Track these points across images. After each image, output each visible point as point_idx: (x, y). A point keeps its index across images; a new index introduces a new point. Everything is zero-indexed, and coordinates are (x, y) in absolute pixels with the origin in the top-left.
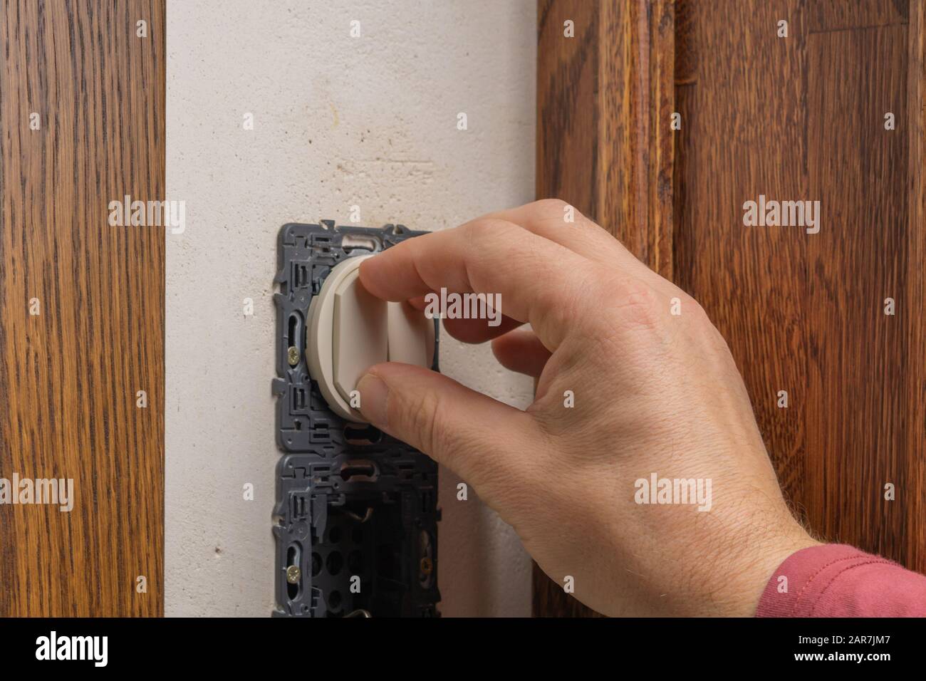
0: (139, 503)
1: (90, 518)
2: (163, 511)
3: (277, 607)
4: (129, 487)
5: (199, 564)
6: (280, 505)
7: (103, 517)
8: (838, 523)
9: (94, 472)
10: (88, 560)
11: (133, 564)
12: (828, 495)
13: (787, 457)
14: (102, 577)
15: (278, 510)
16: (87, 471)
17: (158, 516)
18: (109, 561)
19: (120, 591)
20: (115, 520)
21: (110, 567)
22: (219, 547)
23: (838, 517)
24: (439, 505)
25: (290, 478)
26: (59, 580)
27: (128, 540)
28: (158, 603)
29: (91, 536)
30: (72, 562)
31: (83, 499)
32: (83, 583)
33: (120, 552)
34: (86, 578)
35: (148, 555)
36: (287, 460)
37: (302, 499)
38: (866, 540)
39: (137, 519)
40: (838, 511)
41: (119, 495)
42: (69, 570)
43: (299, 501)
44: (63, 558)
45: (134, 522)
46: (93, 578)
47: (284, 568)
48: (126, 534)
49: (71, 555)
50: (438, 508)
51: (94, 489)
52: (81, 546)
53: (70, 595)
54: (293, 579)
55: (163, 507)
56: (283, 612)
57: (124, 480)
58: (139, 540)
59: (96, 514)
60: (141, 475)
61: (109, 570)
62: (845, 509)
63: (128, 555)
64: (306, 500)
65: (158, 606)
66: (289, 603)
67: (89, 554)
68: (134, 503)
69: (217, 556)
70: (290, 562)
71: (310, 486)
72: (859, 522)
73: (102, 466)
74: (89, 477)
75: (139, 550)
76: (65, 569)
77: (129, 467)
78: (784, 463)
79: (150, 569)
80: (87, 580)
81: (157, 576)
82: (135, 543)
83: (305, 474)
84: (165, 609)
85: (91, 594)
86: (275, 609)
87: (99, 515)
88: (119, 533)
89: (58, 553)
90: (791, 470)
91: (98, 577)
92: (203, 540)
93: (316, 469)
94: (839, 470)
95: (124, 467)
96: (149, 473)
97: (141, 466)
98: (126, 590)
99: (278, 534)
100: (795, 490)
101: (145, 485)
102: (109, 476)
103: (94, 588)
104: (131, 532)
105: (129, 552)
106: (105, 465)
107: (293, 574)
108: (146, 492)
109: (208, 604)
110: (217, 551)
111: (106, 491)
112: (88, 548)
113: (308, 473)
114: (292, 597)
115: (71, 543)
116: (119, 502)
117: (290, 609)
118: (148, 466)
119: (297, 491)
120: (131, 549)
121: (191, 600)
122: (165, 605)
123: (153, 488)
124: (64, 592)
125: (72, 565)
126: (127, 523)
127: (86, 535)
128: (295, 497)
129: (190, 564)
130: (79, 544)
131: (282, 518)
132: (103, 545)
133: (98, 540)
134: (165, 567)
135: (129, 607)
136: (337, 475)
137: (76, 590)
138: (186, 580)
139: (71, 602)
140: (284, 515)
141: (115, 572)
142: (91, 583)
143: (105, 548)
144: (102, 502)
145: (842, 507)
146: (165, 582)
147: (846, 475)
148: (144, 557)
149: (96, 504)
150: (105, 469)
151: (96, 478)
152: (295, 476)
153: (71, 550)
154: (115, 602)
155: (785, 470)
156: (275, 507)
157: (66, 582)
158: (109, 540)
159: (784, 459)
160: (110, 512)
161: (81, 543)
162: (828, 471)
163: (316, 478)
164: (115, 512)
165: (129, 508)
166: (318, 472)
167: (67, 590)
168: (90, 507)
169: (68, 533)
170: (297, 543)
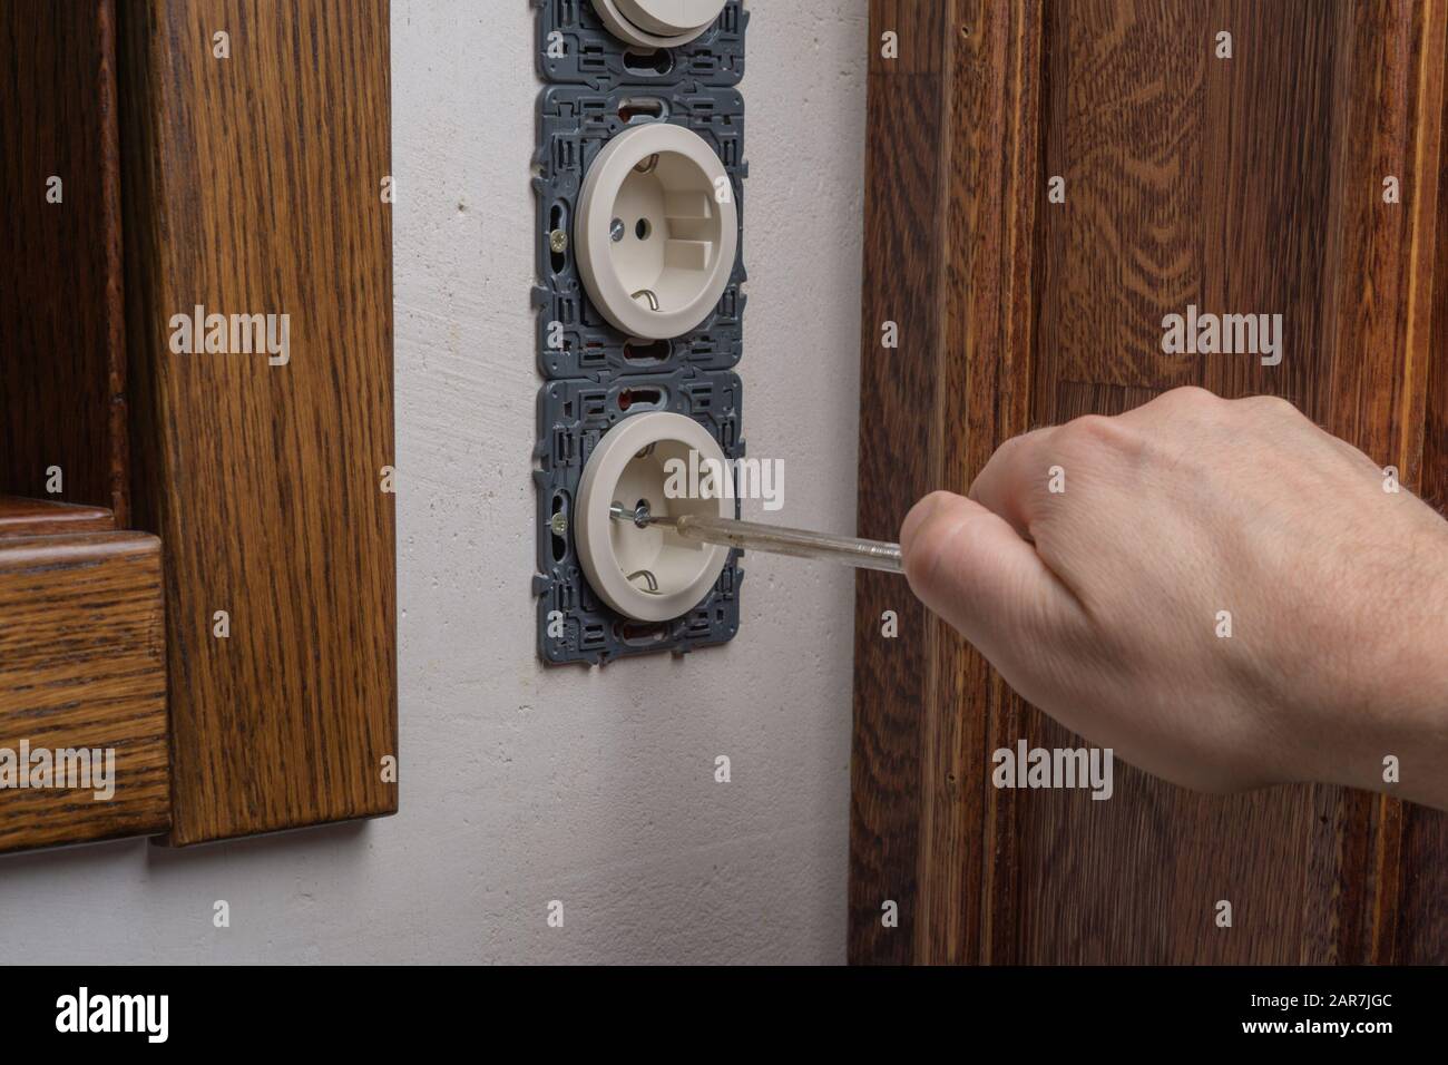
0: (358, 141)
1: (296, 158)
2: (389, 153)
3: (539, 282)
4: (345, 119)
5: (437, 224)
6: (541, 151)
7: (311, 158)
8: (1244, 184)
9: (300, 100)
10: (294, 212)
11: (351, 221)
12: (1233, 146)
13: (1183, 99)
14: (313, 235)
15: (538, 156)
16: (289, 97)
17: (383, 159)
18: (320, 214)
19: (335, 254)
20: (327, 161)
21: (322, 224)
22: (463, 203)
23: (1245, 174)
24: (745, 157)
25: (554, 116)
26: (257, 238)
27: (345, 188)
28: (384, 271)
29: (298, 183)
30: (273, 214)
31: (285, 133)
32: (288, 242)
33: (335, 205)
34: (292, 237)
35: (371, 209)
36: (549, 93)
37: (569, 143)
38: (1277, 204)
39: (356, 162)
40: (1245, 166)
41: (332, 130)
42: (269, 225)
43: (565, 146)
44: (261, 209)
45: (353, 166)
46: (301, 237)
47: (547, 232)
48: (342, 180)
49: (272, 204)
50: (743, 162)
51: (299, 121)
52: (285, 194)
53: (272, 257)
54: (559, 247)
55: (390, 147)
56: (545, 288)
57: (339, 111)
58: (359, 190)
59: (303, 154)
60: (361, 104)
61: (322, 226)
62: (1254, 164)
63: (345, 207)
64: (574, 145)
65: (384, 276)
66: (553, 277)
67: (295, 206)
68: (351, 141)
69: (461, 214)
70: (554, 226)
71: (579, 127)
72: (1270, 181)
73: (309, 91)
74: (292, 105)
75: (360, 203)
76: (264, 223)
77: (344, 94)
78: (1179, 104)
79: (374, 227)
80: (294, 240)
81: (383, 237)
82: (355, 193)
83: (572, 111)
84: (394, 280)
85: (298, 257)
86: (536, 284)
87: (307, 155)
88: (333, 179)
89: (255, 204)
90: (1188, 115)
91: (307, 235)
92: (443, 193)
93: (587, 105)
94: (1247, 114)
95: (338, 93)
96: (370, 103)
97: (360, 94)
98: (343, 253)
99: (538, 188)
100: (1192, 140)
101: (366, 119)
102: (319, 104)
103: (302, 251)
104: (349, 178)
105: (346, 204)
106: (314, 90)
107: (558, 240)
108: (367, 127)
109: (450, 275)
110: (461, 208)
111: (315, 122)
112: (293, 197)
113: (576, 110)
114: (557, 271)
115: (271, 191)
116: (332, 141)
117: (554, 285)
118: (369, 95)
119: (562, 134)
120: (349, 200)
121: (427, 270)
122: (394, 275)
123: (377, 122)
124: (264, 253)
125: (274, 220)
126: (343, 166)
127: (291, 181)
128: (560, 142)
129: (426, 224)
130: (283, 191)
131: (542, 167)
132: (313, 194)
133: (306, 187)
134: (394, 226)
135: (348, 274)
136: (614, 114)
137: (279, 251)
138: (422, 244)
139: (273, 267)
140: (546, 164)
141: (328, 230)
142: (298, 242)
143: (316, 198)
144: (311, 138)
145: (1249, 162)
146: (394, 247)
147: (1256, 119)
148: (366, 212)
149: (302, 140)
150: (313, 95)
151: (302, 107)
152: (560, 115)
153: (272, 200)
154: (330, 268)
155: (1180, 114)
156: (535, 154)
157: (266, 240)
158: (320, 188)
159: (1181, 99)
160: (321, 152)
161: (284, 189)
162: (1234, 115)
163: (587, 116)
164: (327, 153)
165: (346, 147)
166: (590, 109)
167: (267, 251)
168: (295, 144)
169: (267, 177)
170: (563, 200)
